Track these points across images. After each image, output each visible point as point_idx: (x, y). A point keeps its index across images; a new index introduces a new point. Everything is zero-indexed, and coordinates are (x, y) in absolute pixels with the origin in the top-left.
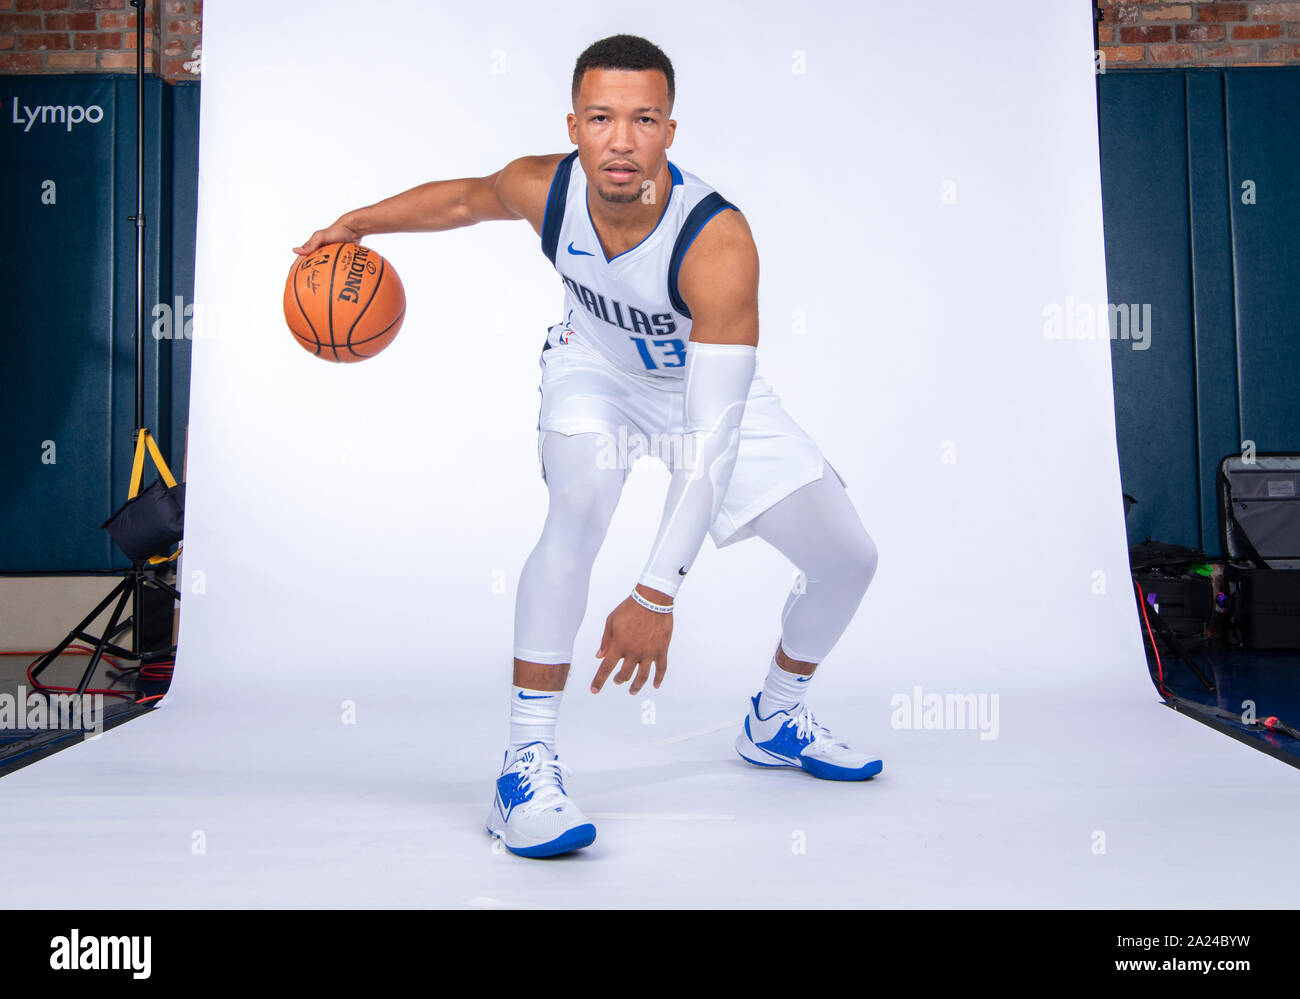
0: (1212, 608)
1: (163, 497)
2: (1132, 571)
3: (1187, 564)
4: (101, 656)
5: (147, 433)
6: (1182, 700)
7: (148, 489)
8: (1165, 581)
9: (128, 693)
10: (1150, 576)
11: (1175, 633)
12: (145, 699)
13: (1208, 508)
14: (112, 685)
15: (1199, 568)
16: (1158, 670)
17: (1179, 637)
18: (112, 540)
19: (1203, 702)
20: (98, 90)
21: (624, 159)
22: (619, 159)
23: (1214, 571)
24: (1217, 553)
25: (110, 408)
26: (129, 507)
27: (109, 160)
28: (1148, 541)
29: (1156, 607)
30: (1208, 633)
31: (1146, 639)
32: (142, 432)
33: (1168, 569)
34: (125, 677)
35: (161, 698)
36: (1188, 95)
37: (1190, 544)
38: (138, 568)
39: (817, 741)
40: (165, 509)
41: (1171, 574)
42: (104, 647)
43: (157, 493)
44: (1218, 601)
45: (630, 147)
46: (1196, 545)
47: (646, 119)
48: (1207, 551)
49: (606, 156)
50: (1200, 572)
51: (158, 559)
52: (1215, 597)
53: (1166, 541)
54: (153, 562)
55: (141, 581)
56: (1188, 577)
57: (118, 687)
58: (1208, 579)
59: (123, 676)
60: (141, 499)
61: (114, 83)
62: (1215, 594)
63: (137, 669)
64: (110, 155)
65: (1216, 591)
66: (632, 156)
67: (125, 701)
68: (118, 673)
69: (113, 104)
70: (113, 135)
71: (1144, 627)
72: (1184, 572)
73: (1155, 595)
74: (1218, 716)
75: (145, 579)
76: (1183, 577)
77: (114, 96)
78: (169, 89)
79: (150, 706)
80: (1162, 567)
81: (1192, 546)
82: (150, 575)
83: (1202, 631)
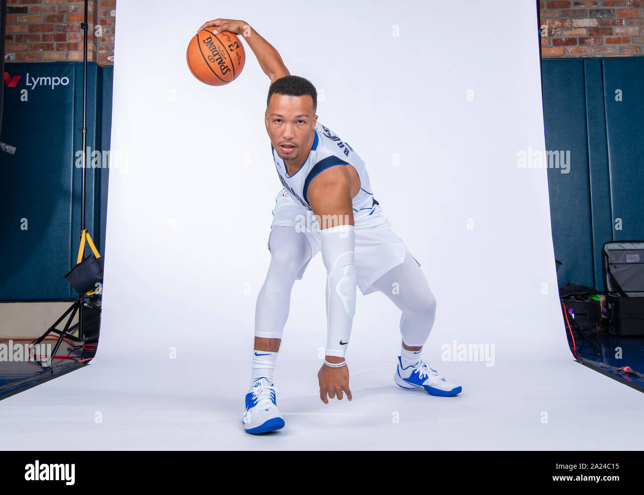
0: (600, 315)
1: (94, 262)
2: (561, 298)
3: (588, 294)
4: (62, 340)
5: (87, 232)
6: (585, 360)
7: (86, 259)
8: (578, 302)
9: (76, 357)
10: (570, 300)
11: (582, 328)
12: (84, 360)
13: (598, 267)
14: (70, 354)
15: (594, 296)
16: (573, 346)
17: (584, 330)
18: (71, 285)
19: (595, 361)
20: (66, 70)
21: (289, 142)
22: (286, 142)
23: (601, 298)
24: (603, 289)
25: (71, 221)
26: (77, 268)
27: (71, 102)
28: (569, 284)
29: (573, 315)
30: (598, 328)
31: (567, 330)
32: (84, 231)
33: (579, 297)
34: (76, 350)
35: (91, 360)
36: (585, 70)
37: (589, 284)
38: (82, 297)
39: (429, 378)
40: (94, 268)
41: (580, 299)
42: (64, 335)
43: (91, 261)
44: (603, 313)
45: (292, 136)
46: (592, 286)
47: (300, 121)
48: (597, 289)
49: (281, 139)
50: (594, 298)
51: (91, 292)
52: (601, 311)
53: (578, 283)
54: (88, 294)
55: (83, 303)
56: (589, 301)
57: (72, 355)
58: (598, 302)
59: (74, 350)
60: (83, 263)
61: (74, 66)
62: (601, 309)
63: (81, 347)
64: (72, 100)
65: (602, 308)
66: (293, 141)
67: (74, 361)
68: (73, 348)
69: (74, 76)
70: (73, 91)
71: (566, 325)
72: (586, 299)
73: (572, 309)
74: (602, 367)
75: (85, 302)
76: (586, 301)
77: (74, 72)
78: (100, 70)
79: (86, 364)
80: (575, 296)
81: (590, 286)
82: (87, 300)
83: (596, 327)
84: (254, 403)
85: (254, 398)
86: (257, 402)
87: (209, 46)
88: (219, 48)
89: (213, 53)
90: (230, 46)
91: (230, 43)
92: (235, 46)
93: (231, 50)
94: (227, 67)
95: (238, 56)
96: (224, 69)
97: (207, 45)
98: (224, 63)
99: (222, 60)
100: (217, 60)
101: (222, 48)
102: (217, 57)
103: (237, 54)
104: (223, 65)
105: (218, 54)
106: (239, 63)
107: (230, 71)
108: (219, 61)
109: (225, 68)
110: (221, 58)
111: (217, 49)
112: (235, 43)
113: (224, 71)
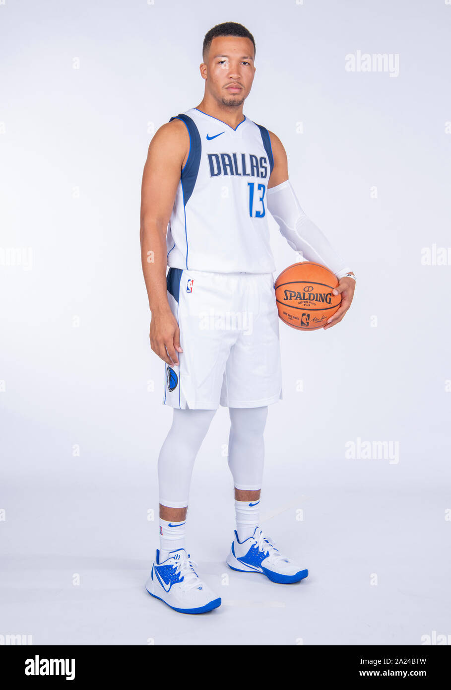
21: (236, 82)
45: (239, 76)
47: (245, 63)
66: (240, 81)
84: (180, 578)
85: (177, 572)
86: (183, 578)
87: (323, 296)
88: (315, 304)
89: (314, 295)
90: (308, 315)
91: (311, 318)
92: (305, 322)
93: (304, 315)
94: (291, 299)
95: (294, 317)
96: (291, 294)
97: (324, 294)
98: (296, 299)
99: (301, 299)
100: (304, 294)
101: (312, 307)
102: (307, 296)
103: (296, 318)
104: (294, 296)
105: (309, 299)
106: (286, 314)
107: (284, 299)
108: (302, 295)
109: (291, 296)
110: (304, 299)
111: (314, 301)
112: (308, 323)
113: (288, 293)
